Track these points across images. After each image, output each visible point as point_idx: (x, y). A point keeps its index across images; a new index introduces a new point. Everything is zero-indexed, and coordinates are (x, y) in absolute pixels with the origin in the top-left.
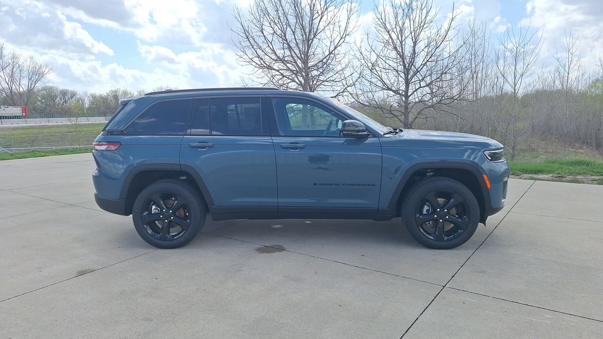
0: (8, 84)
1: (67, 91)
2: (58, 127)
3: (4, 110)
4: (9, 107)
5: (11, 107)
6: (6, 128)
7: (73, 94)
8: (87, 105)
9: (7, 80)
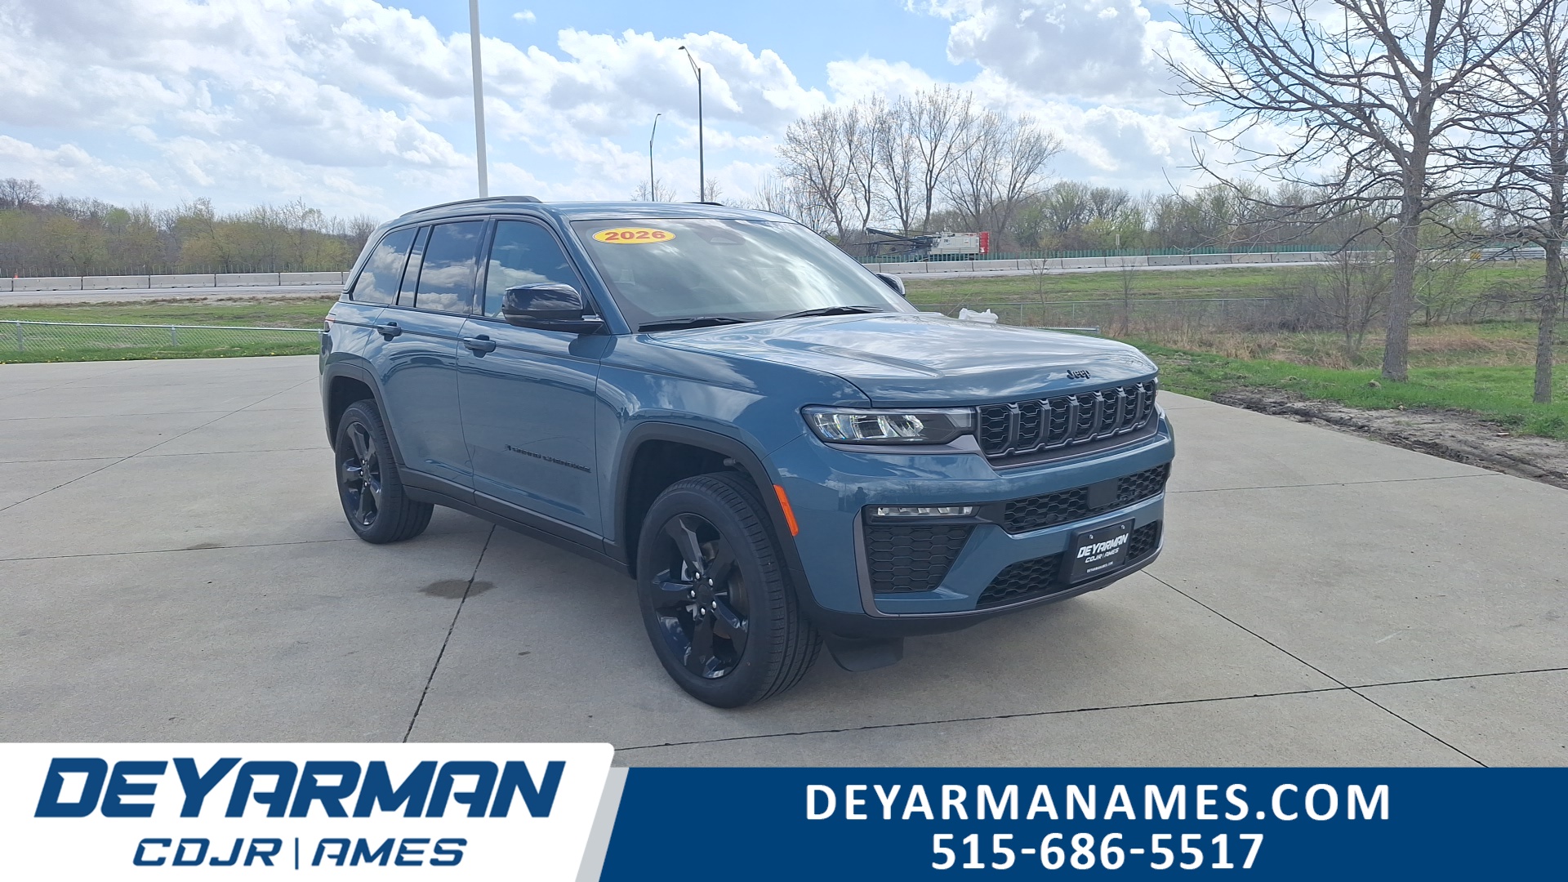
0: (972, 184)
1: (1107, 191)
2: (1024, 280)
3: (947, 241)
4: (956, 234)
5: (960, 234)
6: (924, 280)
7: (1121, 200)
8: (1149, 224)
9: (972, 174)
